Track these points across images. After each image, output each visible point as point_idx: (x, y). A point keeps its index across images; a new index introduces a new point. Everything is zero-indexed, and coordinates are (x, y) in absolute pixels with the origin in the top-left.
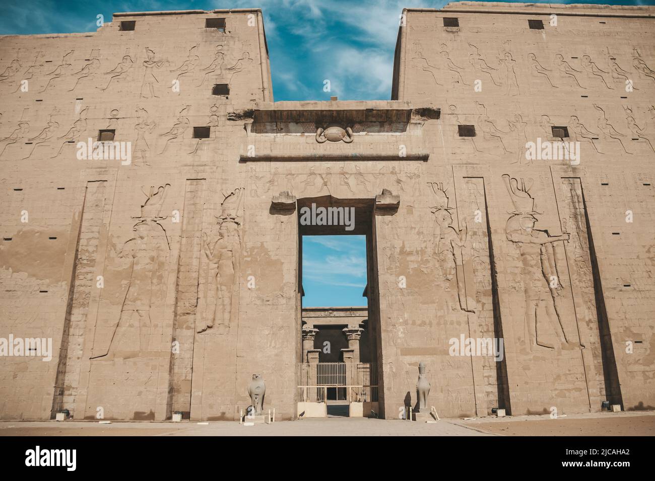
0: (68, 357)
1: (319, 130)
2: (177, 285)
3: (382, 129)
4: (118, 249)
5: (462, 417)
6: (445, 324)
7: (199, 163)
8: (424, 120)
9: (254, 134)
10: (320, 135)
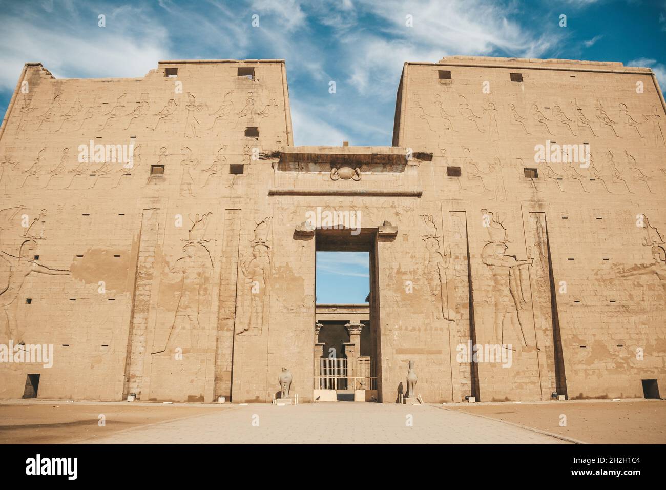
0: (132, 352)
1: (334, 170)
2: (220, 296)
3: (385, 169)
4: (170, 266)
5: (442, 402)
6: (431, 329)
7: (235, 195)
8: (419, 162)
9: (280, 172)
10: (334, 174)
